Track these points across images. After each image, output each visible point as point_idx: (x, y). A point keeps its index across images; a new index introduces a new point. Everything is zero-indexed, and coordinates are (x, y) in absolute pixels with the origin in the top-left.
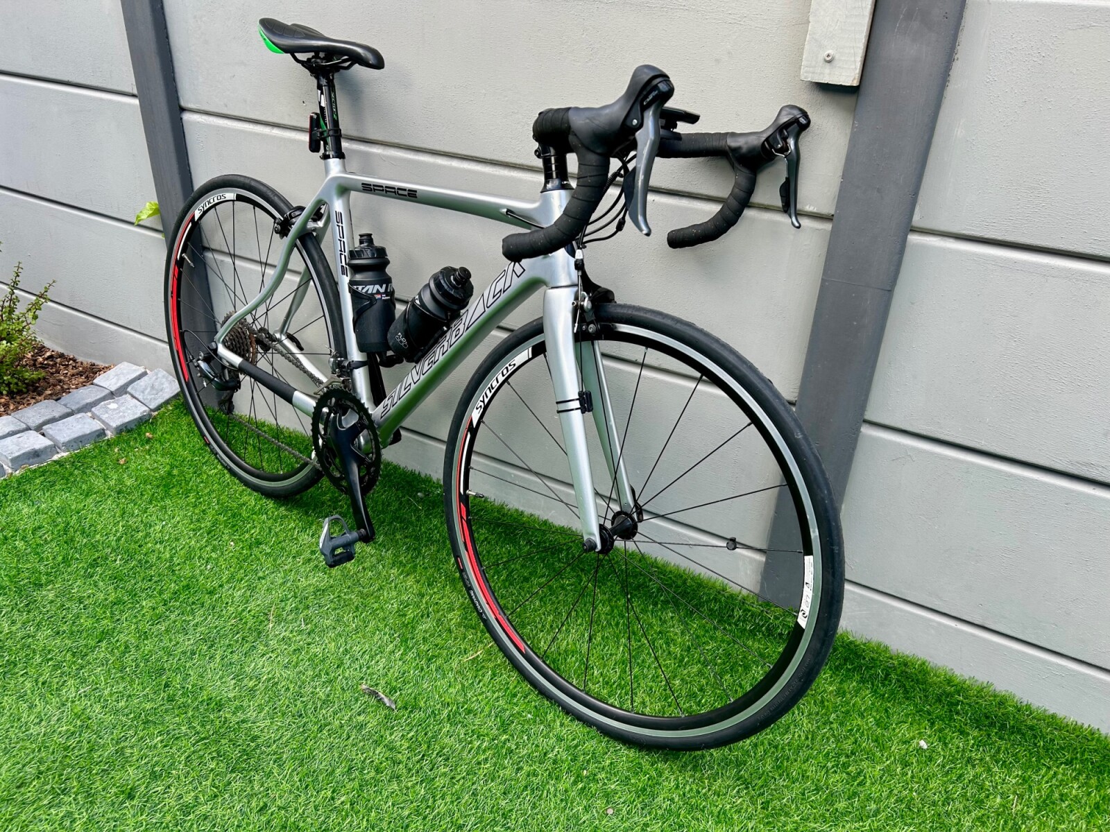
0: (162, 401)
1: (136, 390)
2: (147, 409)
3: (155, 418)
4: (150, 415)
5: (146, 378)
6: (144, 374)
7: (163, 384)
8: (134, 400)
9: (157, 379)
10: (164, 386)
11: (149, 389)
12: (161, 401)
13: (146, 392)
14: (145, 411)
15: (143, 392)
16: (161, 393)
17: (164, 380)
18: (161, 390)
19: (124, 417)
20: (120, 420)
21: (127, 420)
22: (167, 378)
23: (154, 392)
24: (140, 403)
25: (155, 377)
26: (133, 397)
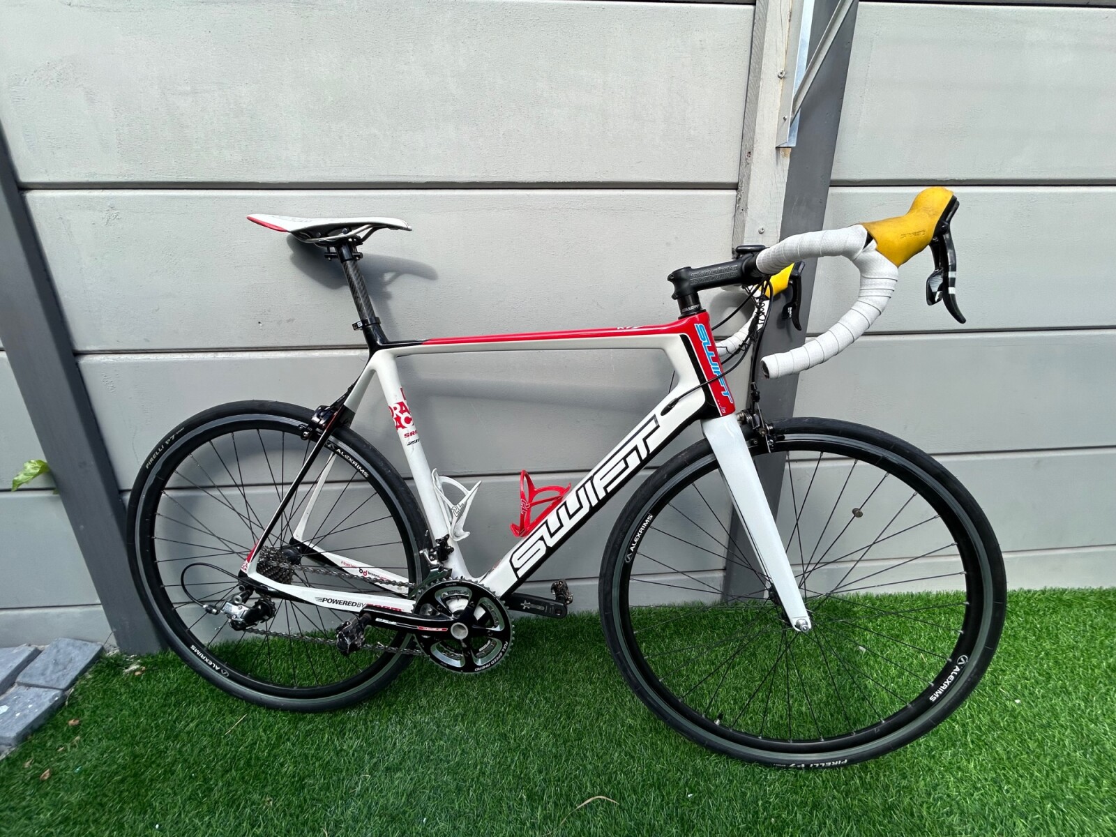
0: (76, 673)
1: (31, 676)
2: (58, 692)
3: (72, 696)
4: (63, 698)
5: (41, 656)
6: (36, 653)
7: (69, 654)
8: (33, 690)
9: (58, 651)
10: (73, 655)
11: (51, 667)
12: (73, 674)
13: (48, 672)
14: (55, 696)
15: (43, 674)
16: (70, 665)
17: (71, 648)
18: (70, 661)
19: (25, 716)
20: (21, 723)
21: (31, 718)
22: (73, 645)
23: (60, 667)
24: (42, 689)
25: (55, 651)
26: (29, 686)
